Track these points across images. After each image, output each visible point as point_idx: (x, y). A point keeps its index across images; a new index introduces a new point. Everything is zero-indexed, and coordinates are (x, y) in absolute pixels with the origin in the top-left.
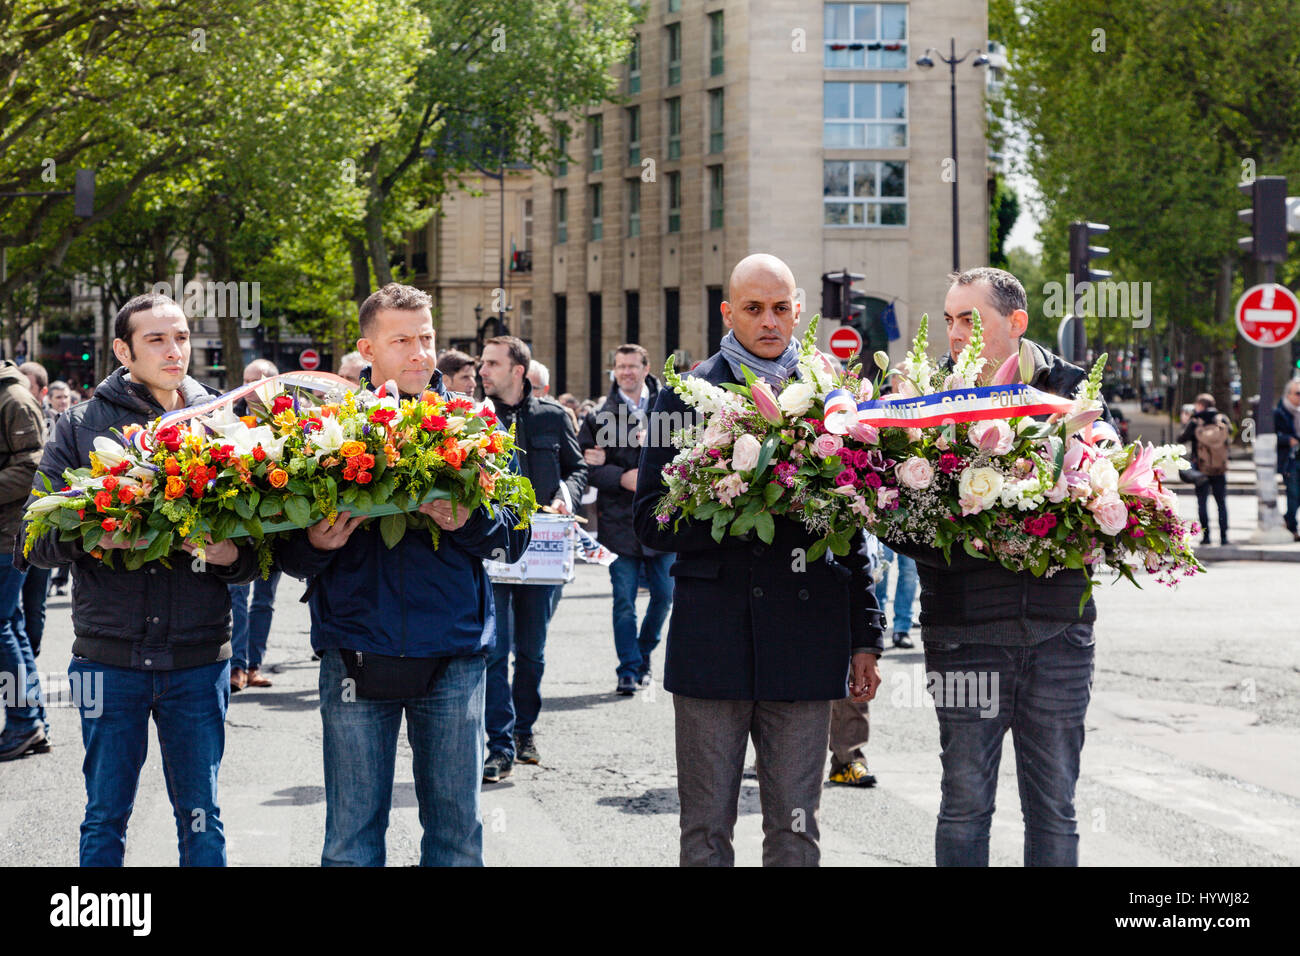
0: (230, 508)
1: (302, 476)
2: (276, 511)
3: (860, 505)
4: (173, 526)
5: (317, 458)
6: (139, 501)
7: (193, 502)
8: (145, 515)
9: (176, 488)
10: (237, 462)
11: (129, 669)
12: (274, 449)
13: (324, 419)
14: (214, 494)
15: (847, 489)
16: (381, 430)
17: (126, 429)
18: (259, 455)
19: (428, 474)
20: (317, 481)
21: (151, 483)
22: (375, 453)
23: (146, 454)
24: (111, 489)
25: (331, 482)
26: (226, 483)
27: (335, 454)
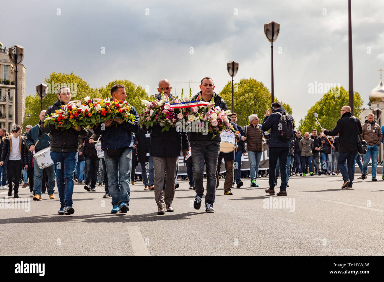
0: (81, 120)
1: (94, 114)
2: (89, 120)
3: (170, 121)
4: (71, 123)
5: (97, 111)
6: (65, 119)
7: (75, 119)
8: (67, 121)
9: (72, 117)
10: (83, 112)
11: (60, 152)
12: (89, 110)
13: (98, 104)
14: (79, 118)
15: (167, 119)
16: (108, 106)
17: (62, 106)
18: (86, 111)
19: (116, 114)
20: (96, 115)
21: (67, 116)
22: (107, 110)
23: (66, 111)
24: (60, 116)
25: (99, 116)
26: (80, 116)
27: (100, 111)
